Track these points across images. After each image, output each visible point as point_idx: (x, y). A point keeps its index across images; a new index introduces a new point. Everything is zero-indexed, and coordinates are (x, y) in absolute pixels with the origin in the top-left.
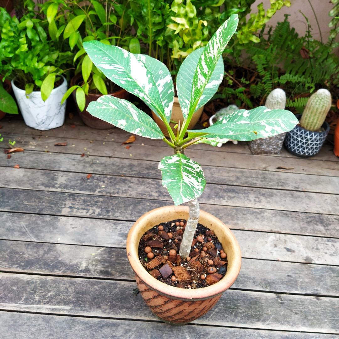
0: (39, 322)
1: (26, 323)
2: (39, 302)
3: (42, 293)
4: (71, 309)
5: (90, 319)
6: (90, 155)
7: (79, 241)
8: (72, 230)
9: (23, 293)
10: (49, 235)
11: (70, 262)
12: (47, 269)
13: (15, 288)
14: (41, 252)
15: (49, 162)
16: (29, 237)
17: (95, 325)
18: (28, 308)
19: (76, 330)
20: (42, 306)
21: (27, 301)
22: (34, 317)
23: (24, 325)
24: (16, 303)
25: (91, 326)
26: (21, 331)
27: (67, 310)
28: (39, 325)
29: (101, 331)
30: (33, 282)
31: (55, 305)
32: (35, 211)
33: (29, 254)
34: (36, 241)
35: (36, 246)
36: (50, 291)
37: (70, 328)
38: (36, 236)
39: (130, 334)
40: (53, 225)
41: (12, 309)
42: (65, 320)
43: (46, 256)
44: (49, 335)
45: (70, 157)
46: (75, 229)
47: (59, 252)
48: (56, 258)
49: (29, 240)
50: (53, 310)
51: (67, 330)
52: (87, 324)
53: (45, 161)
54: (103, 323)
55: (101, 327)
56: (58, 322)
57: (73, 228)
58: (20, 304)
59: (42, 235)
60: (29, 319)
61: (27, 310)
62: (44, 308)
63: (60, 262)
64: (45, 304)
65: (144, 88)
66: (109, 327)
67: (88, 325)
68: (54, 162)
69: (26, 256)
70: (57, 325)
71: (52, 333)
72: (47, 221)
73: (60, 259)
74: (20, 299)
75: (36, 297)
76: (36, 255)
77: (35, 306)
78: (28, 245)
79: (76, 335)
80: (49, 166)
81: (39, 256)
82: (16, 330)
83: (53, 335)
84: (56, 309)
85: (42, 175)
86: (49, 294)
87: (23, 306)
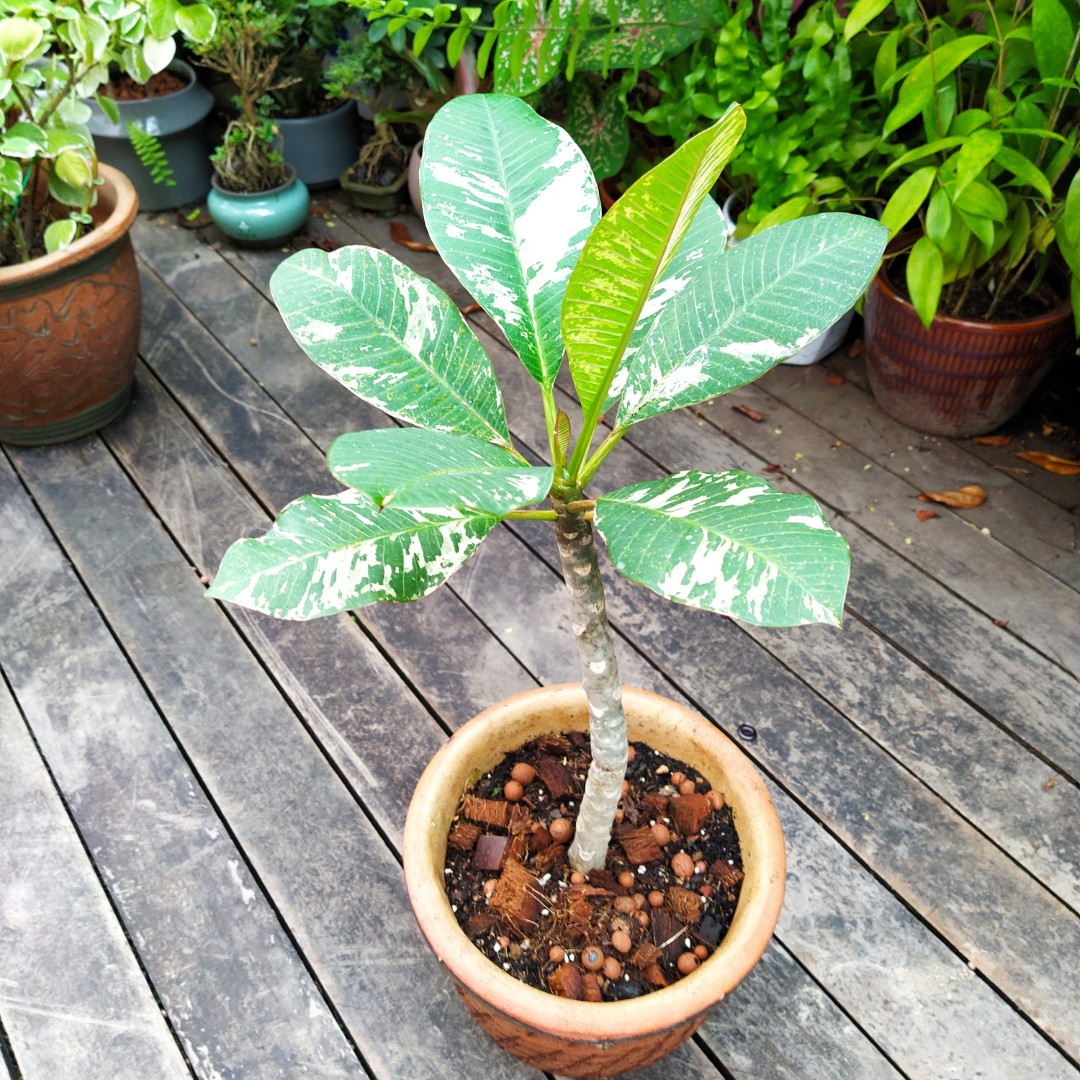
0: (303, 764)
1: (284, 743)
2: (342, 726)
3: (367, 712)
4: (373, 790)
5: (381, 842)
6: (790, 479)
7: (541, 666)
8: (554, 630)
9: (339, 684)
10: (500, 607)
11: (476, 696)
12: (425, 675)
13: (338, 664)
14: (452, 632)
15: (674, 443)
16: (463, 584)
17: (376, 862)
18: (316, 721)
19: (338, 837)
20: (340, 737)
21: (329, 707)
22: (305, 747)
23: (277, 744)
24: (311, 694)
25: (366, 858)
26: (263, 751)
27: (366, 784)
28: (298, 767)
29: (372, 886)
30: (374, 679)
31: (360, 756)
32: (529, 537)
33: (428, 620)
34: (467, 600)
35: (455, 612)
36: (380, 722)
37: (333, 824)
38: (478, 593)
39: (411, 950)
40: (530, 592)
41: (293, 699)
42: (341, 802)
43: (452, 647)
44: (290, 802)
45: (735, 456)
46: (562, 634)
47: (480, 658)
48: (462, 665)
49: (458, 591)
50: (347, 761)
51: (324, 821)
52: (366, 846)
53: (671, 435)
54: (391, 876)
55: (382, 880)
56: (327, 792)
57: (561, 628)
58: (315, 700)
59: (491, 596)
60: (296, 740)
61: (311, 723)
62: (338, 744)
63: (458, 680)
64: (348, 737)
66: (392, 892)
67: (363, 850)
68: (686, 448)
69: (420, 618)
70: (322, 796)
71: (299, 802)
72: (528, 575)
73: (465, 674)
74: (323, 692)
75: (350, 713)
76: (437, 629)
77: (330, 726)
78: (448, 599)
79: (328, 847)
80: (664, 452)
81: (440, 635)
82: (258, 741)
83: (295, 808)
84: (352, 764)
85: (630, 465)
86: (374, 727)
87: (315, 708)
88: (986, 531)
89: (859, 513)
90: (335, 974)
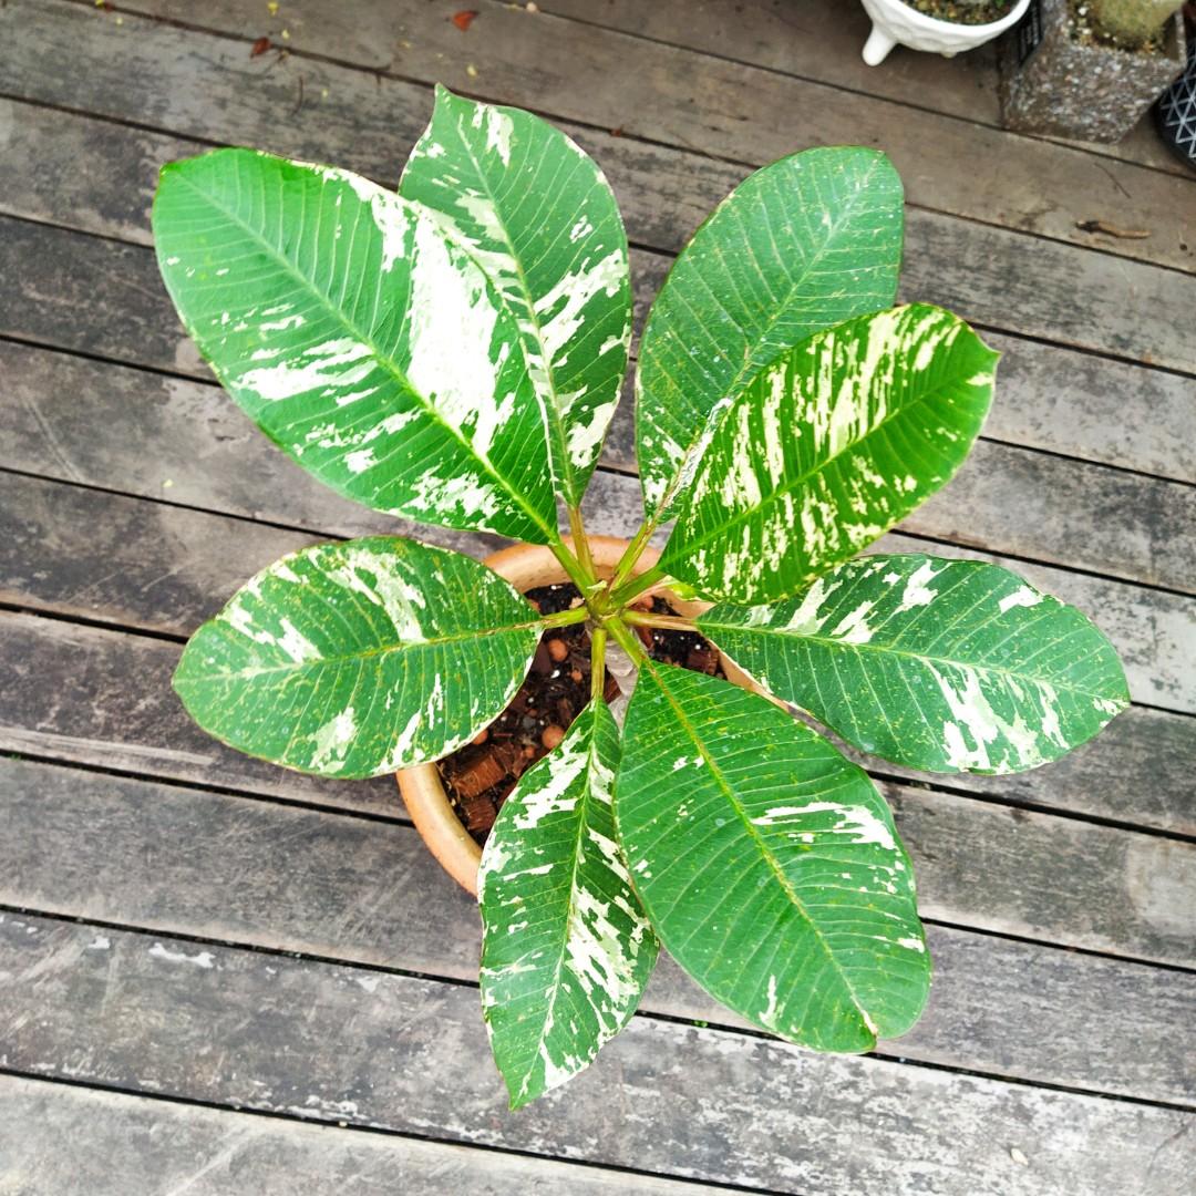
0: (111, 803)
1: (68, 801)
2: (107, 732)
3: (117, 696)
4: (213, 767)
5: (276, 807)
6: (292, 52)
7: (243, 500)
8: (216, 447)
9: (50, 692)
10: (129, 461)
11: (211, 587)
12: (132, 606)
13: (21, 670)
14: (106, 534)
15: (113, 74)
16: (54, 462)
17: (292, 828)
18: (74, 751)
19: (229, 839)
20: (116, 745)
21: (66, 724)
22: (93, 785)
23: (60, 808)
24: (30, 727)
25: (277, 833)
26: (54, 827)
27: (200, 767)
28: (111, 811)
29: (308, 850)
30: (82, 654)
31: (162, 746)
32: (70, 341)
33: (62, 538)
34: (83, 481)
35: (82, 504)
36: (142, 695)
37: (212, 831)
38: (84, 460)
39: (398, 868)
40: (143, 417)
41: (17, 748)
42: (195, 805)
43: (125, 552)
44: (145, 849)
45: (203, 52)
46: (229, 445)
47: (171, 540)
48: (160, 564)
49: (57, 474)
50: (154, 762)
51: (199, 837)
52: (266, 822)
53: (98, 63)
54: (317, 826)
55: (311, 838)
56: (172, 809)
57: (221, 439)
58: (43, 730)
59: (104, 455)
60: (76, 787)
61: (69, 757)
62: (126, 754)
63: (174, 583)
64: (126, 739)
65: (469, 430)
66: (332, 839)
67: (267, 828)
68: (134, 75)
69: (51, 542)
70: (170, 815)
71: (153, 841)
72: (119, 394)
73: (174, 571)
74: (42, 714)
75: (98, 712)
76: (87, 542)
77: (94, 744)
78: (57, 494)
79: (230, 854)
80: (114, 98)
81: (97, 547)
82: (35, 823)
83: (155, 850)
84: (165, 761)
85: (90, 145)
86: (142, 705)
87: (54, 739)
88: (531, 7)
89: (398, 59)
90: (356, 944)
